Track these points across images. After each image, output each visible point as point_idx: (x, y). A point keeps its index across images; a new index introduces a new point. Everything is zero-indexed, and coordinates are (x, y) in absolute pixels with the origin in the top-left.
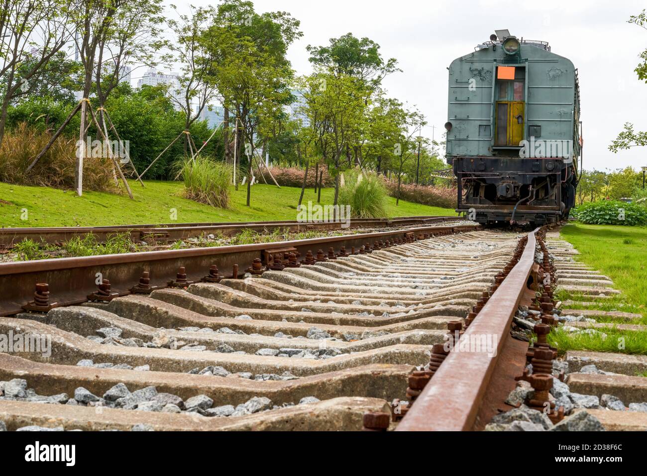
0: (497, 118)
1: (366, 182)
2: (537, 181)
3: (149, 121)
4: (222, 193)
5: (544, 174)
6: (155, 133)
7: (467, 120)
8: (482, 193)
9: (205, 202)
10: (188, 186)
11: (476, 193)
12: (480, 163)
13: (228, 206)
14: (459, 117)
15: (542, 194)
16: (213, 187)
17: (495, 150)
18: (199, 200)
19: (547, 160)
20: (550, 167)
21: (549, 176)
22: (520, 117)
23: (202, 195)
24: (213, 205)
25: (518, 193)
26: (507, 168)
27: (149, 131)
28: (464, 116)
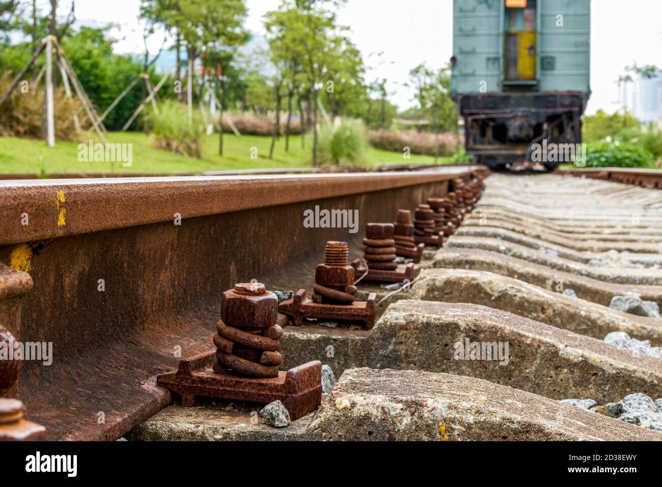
0: (506, 50)
1: (344, 128)
2: (551, 119)
3: (95, 65)
4: (195, 141)
5: (559, 110)
6: (103, 78)
7: (473, 52)
8: (489, 133)
9: (177, 151)
10: (158, 133)
11: (483, 134)
12: (489, 100)
13: (203, 154)
14: (464, 49)
15: (556, 133)
16: (186, 134)
17: (505, 86)
18: (171, 150)
19: (562, 96)
20: (567, 102)
21: (566, 113)
22: (532, 48)
23: (174, 144)
24: (186, 155)
25: (531, 133)
26: (518, 105)
27: (97, 76)
28: (469, 49)
